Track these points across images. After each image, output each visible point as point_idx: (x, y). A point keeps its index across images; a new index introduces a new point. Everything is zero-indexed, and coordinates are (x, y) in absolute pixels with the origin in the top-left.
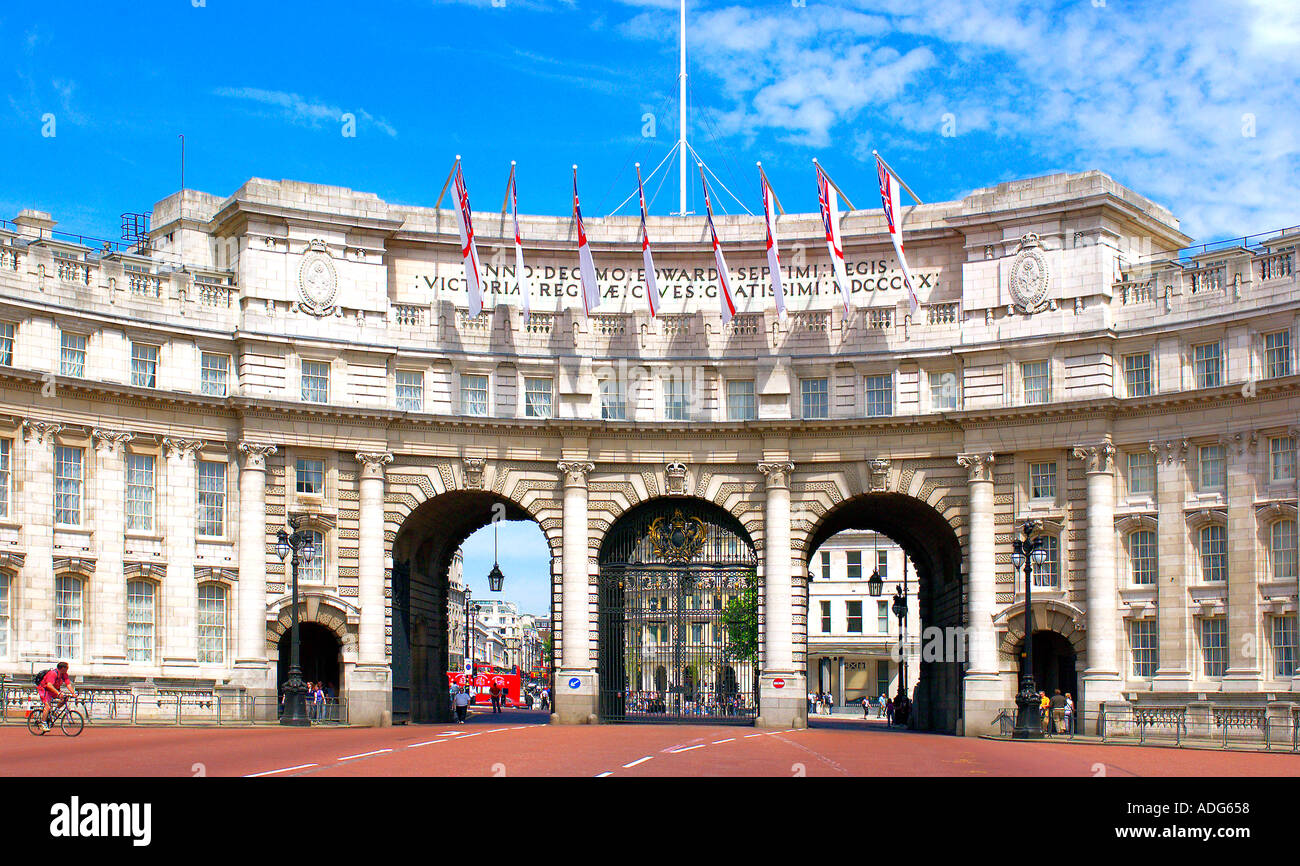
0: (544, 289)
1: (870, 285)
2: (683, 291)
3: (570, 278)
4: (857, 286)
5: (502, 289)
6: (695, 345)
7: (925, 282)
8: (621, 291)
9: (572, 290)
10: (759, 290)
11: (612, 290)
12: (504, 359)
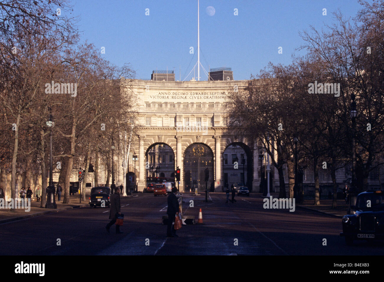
0: (173, 97)
2: (199, 97)
3: (178, 95)
5: (165, 98)
6: (202, 110)
9: (178, 98)
11: (186, 97)
12: (166, 114)
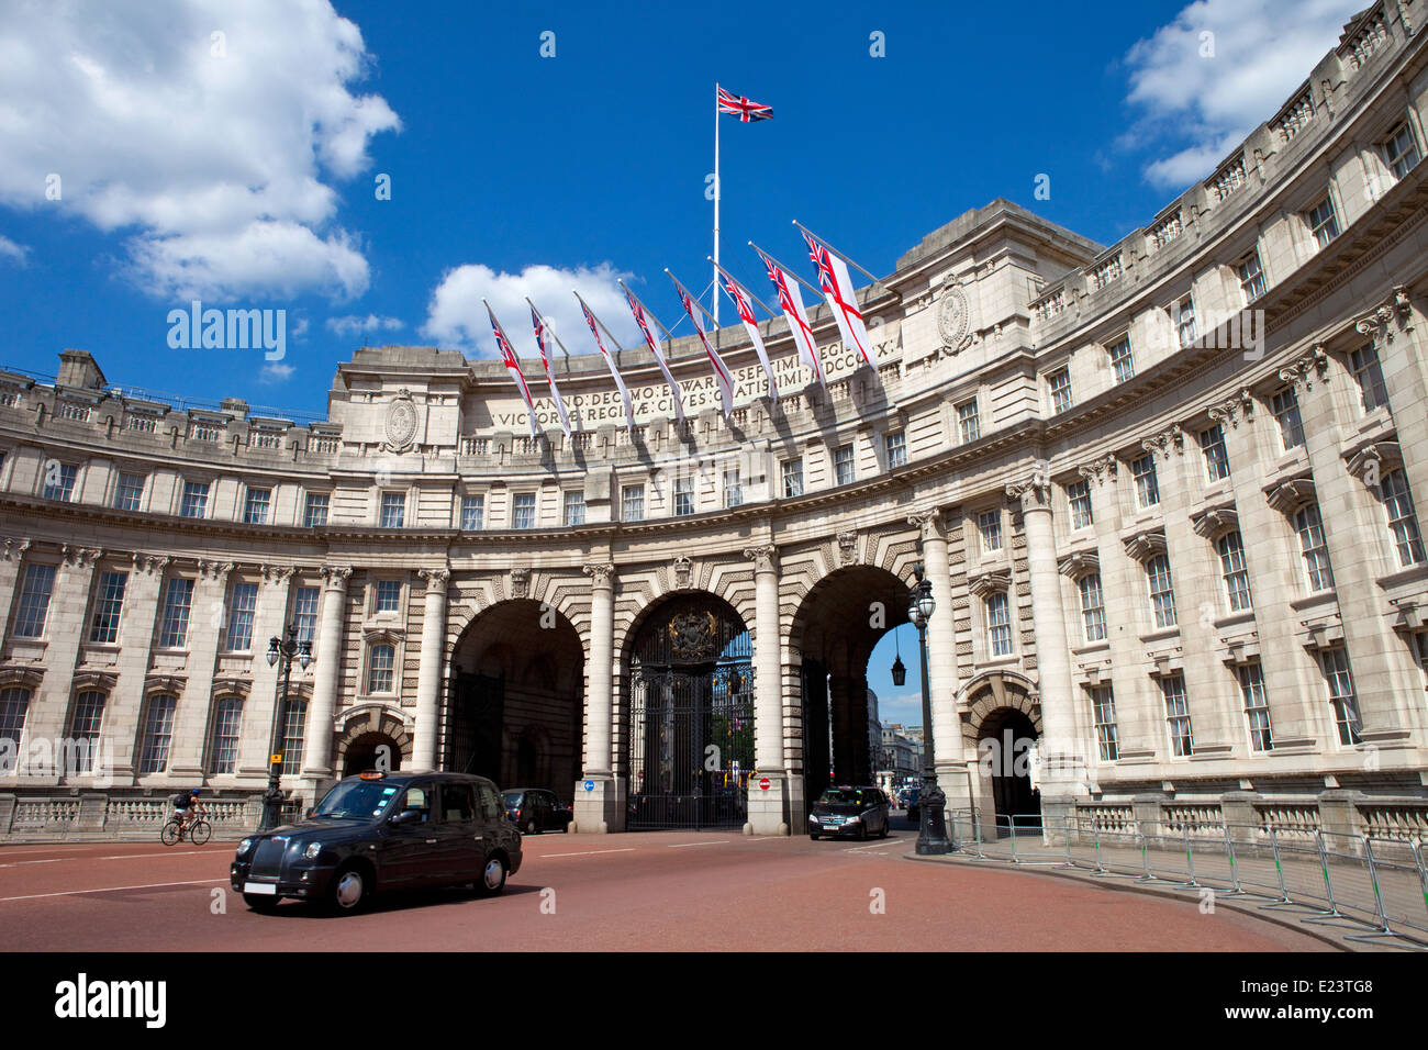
0: (591, 414)
1: (840, 364)
2: (697, 399)
3: (612, 402)
4: (830, 366)
6: (698, 443)
7: (883, 350)
8: (649, 407)
9: (612, 413)
10: (754, 387)
11: (643, 408)
